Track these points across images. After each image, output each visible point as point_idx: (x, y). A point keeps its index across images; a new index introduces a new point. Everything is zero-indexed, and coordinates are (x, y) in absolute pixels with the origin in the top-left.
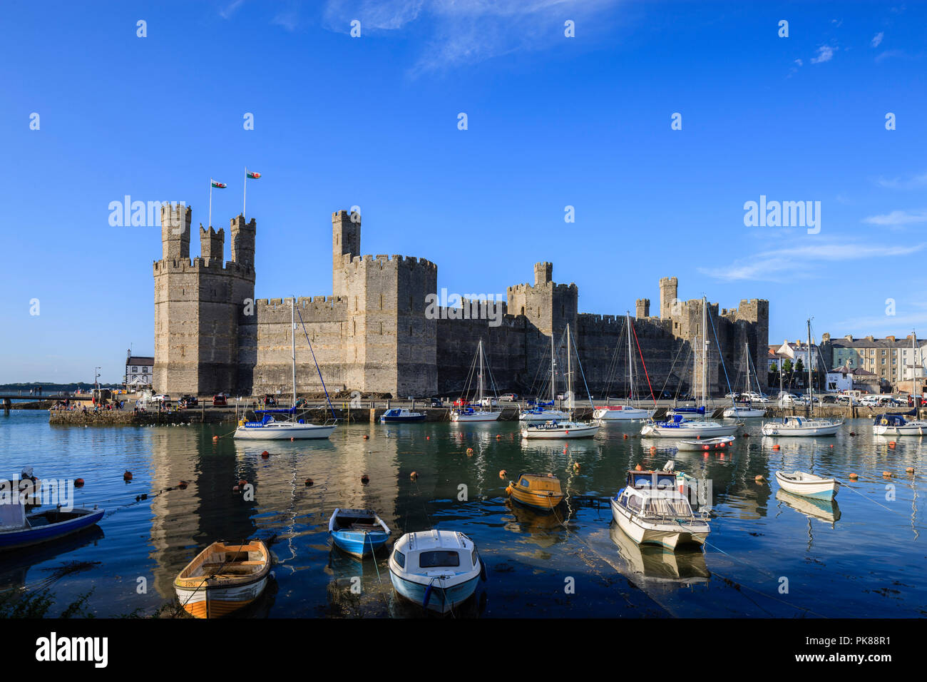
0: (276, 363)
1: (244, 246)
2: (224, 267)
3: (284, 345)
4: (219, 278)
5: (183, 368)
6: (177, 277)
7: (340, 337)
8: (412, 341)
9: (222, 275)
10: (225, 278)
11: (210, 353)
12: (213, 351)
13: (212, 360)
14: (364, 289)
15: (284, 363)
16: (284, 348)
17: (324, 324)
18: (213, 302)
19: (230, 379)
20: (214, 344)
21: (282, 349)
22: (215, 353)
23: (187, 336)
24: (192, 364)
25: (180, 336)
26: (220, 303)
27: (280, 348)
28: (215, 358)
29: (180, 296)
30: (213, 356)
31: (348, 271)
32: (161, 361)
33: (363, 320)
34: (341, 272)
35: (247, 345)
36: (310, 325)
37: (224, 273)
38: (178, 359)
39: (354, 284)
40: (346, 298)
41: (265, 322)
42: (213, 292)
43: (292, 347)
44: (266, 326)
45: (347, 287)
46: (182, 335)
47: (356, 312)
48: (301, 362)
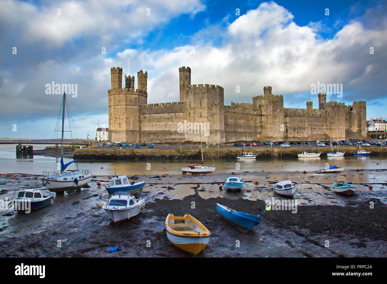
0: (157, 130)
1: (143, 83)
2: (135, 91)
4: (134, 96)
5: (120, 132)
6: (117, 96)
7: (183, 119)
8: (214, 120)
9: (135, 95)
10: (136, 95)
11: (130, 126)
12: (132, 125)
13: (131, 129)
14: (193, 99)
17: (177, 114)
18: (131, 105)
19: (138, 137)
20: (132, 122)
21: (159, 124)
22: (132, 126)
23: (121, 119)
24: (123, 130)
25: (119, 119)
26: (134, 106)
28: (132, 128)
29: (118, 103)
30: (131, 127)
32: (111, 129)
33: (193, 112)
34: (183, 92)
35: (145, 123)
36: (171, 114)
37: (135, 93)
38: (118, 129)
39: (189, 97)
40: (185, 102)
41: (152, 113)
42: (131, 101)
43: (163, 123)
44: (152, 115)
45: (186, 98)
46: (120, 119)
47: (190, 109)
48: (167, 130)
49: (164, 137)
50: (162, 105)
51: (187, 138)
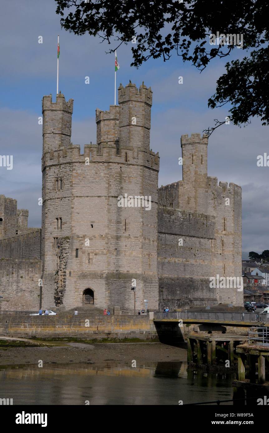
0: (170, 276)
3: (176, 257)
14: (232, 213)
15: (176, 276)
16: (176, 260)
17: (202, 240)
21: (175, 262)
27: (173, 261)
31: (216, 193)
33: (231, 240)
34: (207, 192)
36: (193, 239)
39: (222, 206)
40: (214, 217)
41: (163, 231)
43: (181, 260)
44: (163, 236)
45: (214, 207)
46: (149, 240)
47: (224, 232)
48: (188, 276)
49: (186, 296)
50: (179, 213)
51: (218, 297)
